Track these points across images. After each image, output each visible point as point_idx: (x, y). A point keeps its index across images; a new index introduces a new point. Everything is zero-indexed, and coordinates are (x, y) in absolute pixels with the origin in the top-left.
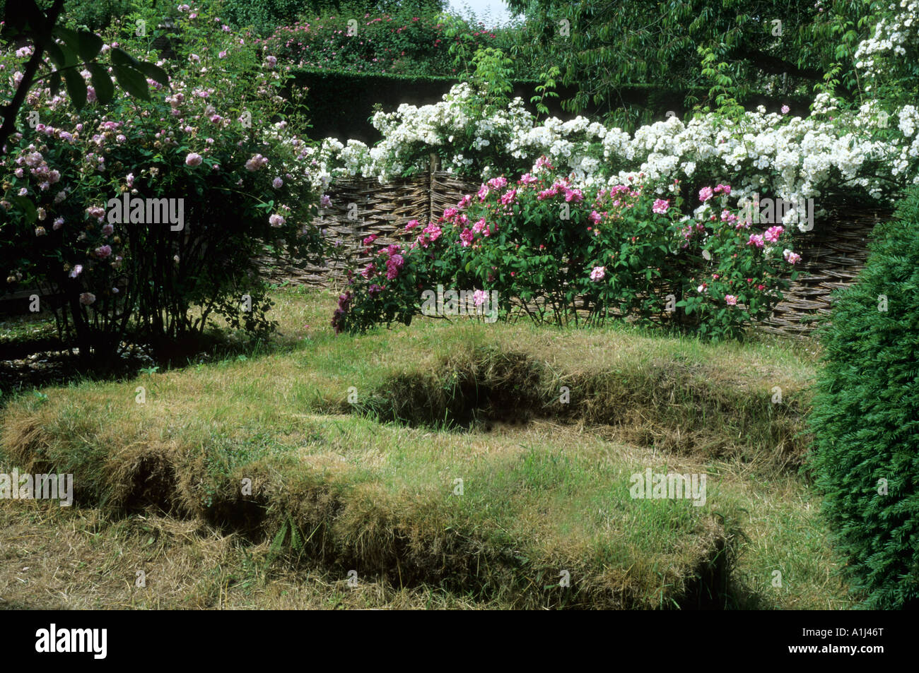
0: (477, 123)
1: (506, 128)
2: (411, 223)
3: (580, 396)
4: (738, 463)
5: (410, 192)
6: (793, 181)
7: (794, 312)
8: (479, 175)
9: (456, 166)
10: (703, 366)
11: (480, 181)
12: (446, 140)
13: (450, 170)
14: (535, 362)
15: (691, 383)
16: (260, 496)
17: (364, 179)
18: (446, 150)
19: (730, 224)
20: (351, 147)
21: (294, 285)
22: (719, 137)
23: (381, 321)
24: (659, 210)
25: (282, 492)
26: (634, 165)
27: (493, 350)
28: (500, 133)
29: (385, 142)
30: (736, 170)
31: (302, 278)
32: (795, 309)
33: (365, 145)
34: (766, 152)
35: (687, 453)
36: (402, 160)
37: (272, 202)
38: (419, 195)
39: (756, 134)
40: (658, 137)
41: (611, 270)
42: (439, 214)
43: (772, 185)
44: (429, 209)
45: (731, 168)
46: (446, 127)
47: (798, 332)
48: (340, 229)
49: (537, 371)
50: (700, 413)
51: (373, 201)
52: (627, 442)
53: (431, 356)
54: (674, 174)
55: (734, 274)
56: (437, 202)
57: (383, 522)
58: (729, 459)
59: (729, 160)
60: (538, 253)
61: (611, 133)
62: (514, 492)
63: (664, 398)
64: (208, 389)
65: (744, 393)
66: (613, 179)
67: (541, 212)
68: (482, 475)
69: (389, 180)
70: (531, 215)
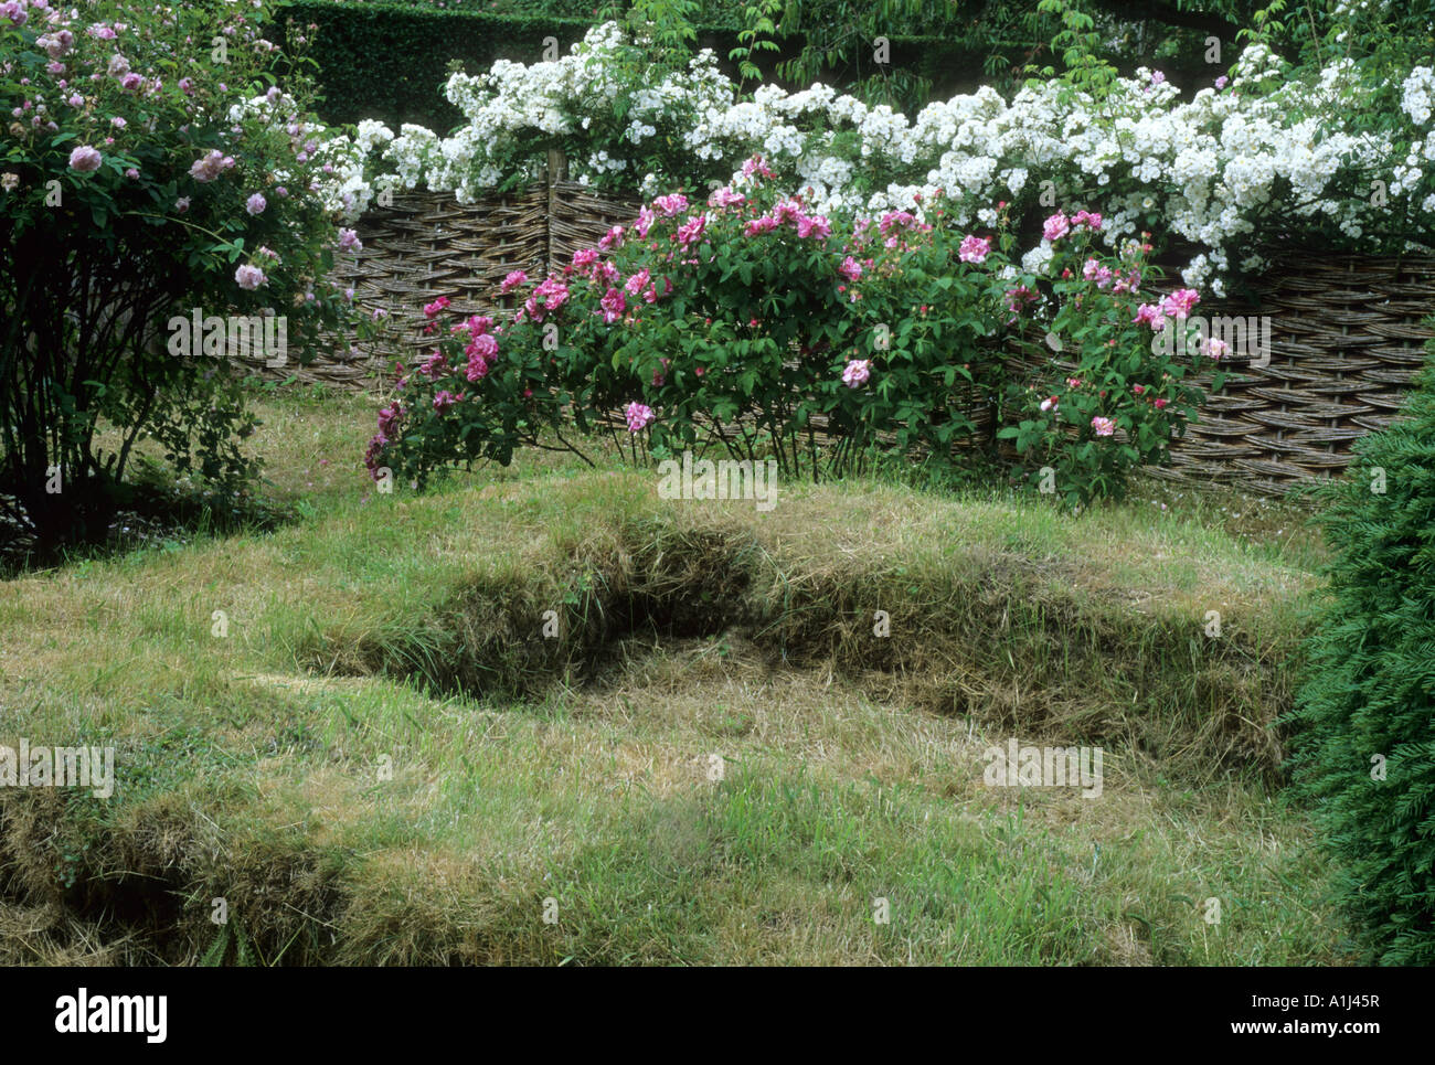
0: (632, 95)
1: (685, 106)
2: (513, 276)
3: (827, 615)
4: (1131, 751)
5: (512, 219)
6: (1204, 204)
7: (1202, 441)
8: (635, 189)
9: (595, 172)
10: (1063, 559)
11: (639, 199)
12: (578, 125)
13: (584, 180)
14: (740, 552)
15: (1041, 594)
16: (174, 870)
17: (432, 194)
18: (576, 143)
19: (1099, 286)
20: (408, 136)
21: (306, 384)
22: (1070, 124)
23: (457, 457)
24: (970, 256)
25: (218, 862)
26: (915, 173)
27: (661, 527)
28: (674, 115)
29: (469, 128)
30: (1101, 182)
31: (321, 370)
32: (1203, 435)
33: (434, 135)
34: (1155, 151)
35: (1034, 732)
36: (498, 160)
37: (240, 242)
38: (529, 223)
39: (1137, 119)
40: (959, 123)
41: (880, 365)
42: (565, 258)
43: (1164, 212)
44: (547, 251)
45: (1091, 180)
46: (578, 103)
47: (1209, 477)
48: (389, 285)
49: (744, 566)
50: (1057, 653)
51: (447, 234)
52: (918, 704)
53: (542, 538)
54: (988, 191)
55: (1108, 377)
56: (561, 238)
57: (426, 941)
58: (1114, 743)
59: (1089, 164)
60: (744, 334)
61: (874, 115)
62: (707, 872)
63: (989, 625)
64: (96, 616)
65: (1144, 617)
66: (877, 199)
67: (751, 258)
68: (641, 828)
69: (475, 196)
70: (732, 264)
